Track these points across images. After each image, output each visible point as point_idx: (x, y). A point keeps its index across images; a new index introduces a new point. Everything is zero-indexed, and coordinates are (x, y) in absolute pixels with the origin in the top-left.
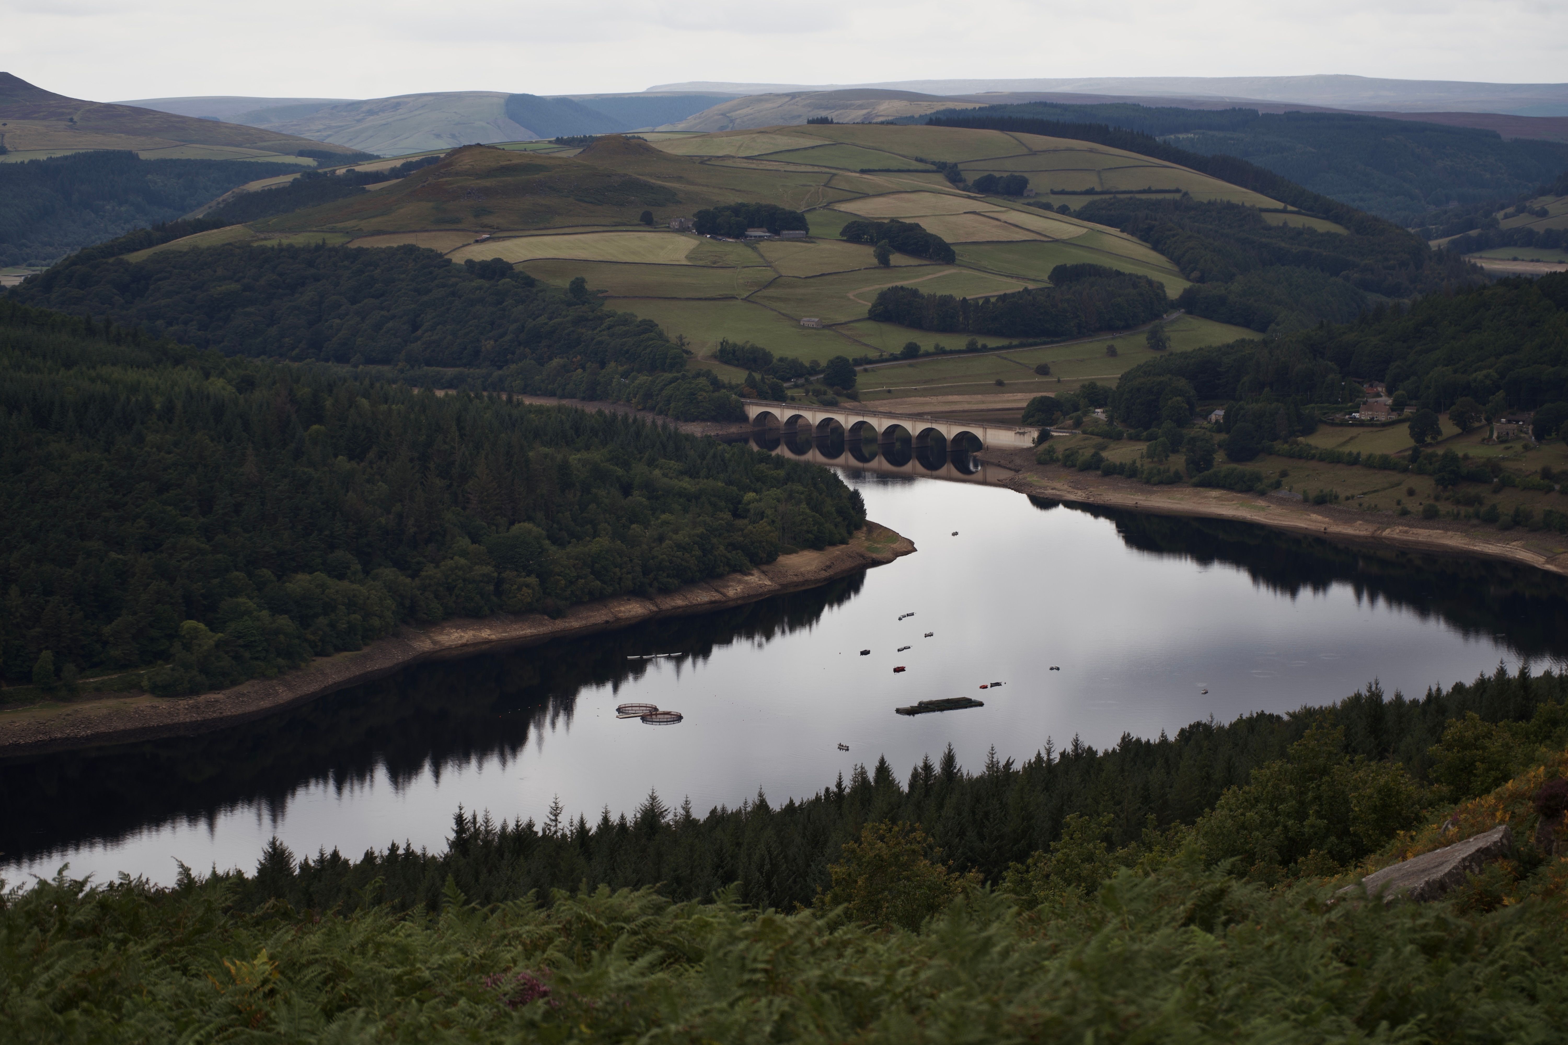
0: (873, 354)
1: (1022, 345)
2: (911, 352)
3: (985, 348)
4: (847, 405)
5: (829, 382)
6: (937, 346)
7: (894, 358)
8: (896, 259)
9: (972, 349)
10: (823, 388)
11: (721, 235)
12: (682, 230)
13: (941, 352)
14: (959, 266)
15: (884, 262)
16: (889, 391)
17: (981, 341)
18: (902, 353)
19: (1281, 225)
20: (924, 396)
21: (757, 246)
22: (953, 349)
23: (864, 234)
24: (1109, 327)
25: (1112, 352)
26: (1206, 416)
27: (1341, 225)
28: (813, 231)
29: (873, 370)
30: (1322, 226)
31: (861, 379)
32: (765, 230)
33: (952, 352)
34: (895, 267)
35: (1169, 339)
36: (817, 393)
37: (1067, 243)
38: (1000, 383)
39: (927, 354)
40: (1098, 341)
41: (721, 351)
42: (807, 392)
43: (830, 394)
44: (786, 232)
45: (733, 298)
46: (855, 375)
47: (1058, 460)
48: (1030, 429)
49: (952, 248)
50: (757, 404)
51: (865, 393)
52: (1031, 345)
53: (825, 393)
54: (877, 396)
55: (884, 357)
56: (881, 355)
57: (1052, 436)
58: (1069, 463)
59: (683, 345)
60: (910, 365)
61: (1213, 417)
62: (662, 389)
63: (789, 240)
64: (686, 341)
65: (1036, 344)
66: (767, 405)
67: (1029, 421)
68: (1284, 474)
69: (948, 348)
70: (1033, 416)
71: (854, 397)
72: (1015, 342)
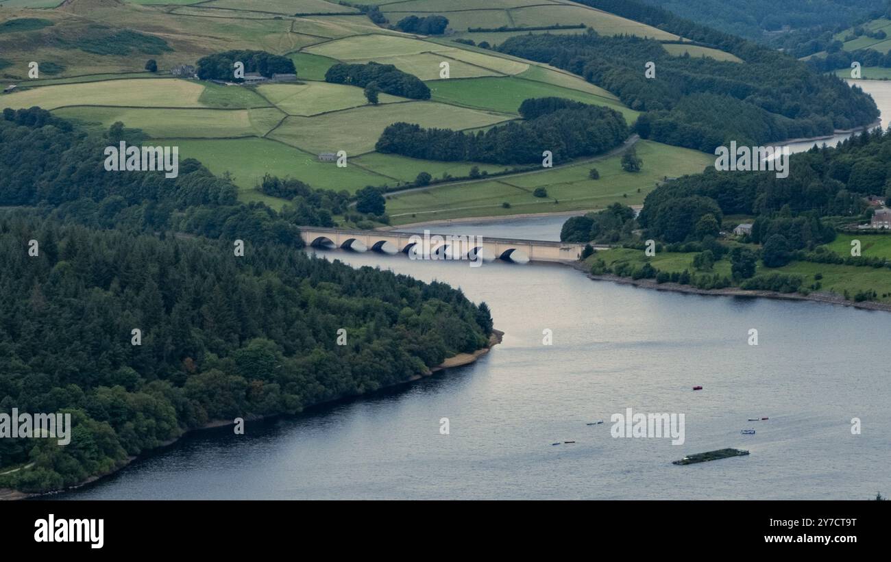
0: (391, 184)
1: (516, 172)
2: (424, 181)
3: (485, 175)
4: (381, 229)
5: (362, 208)
6: (445, 176)
7: (411, 187)
8: (382, 97)
9: (475, 176)
10: (359, 215)
11: (221, 79)
12: (185, 75)
13: (449, 179)
14: (435, 101)
15: (373, 100)
16: (414, 216)
17: (482, 169)
18: (416, 182)
19: (683, 55)
20: (445, 219)
21: (257, 88)
22: (458, 176)
23: (347, 75)
24: (586, 153)
25: (595, 175)
26: (731, 229)
27: (732, 53)
28: (300, 74)
29: (395, 197)
30: (719, 55)
31: (388, 206)
32: (258, 74)
33: (457, 179)
34: (382, 104)
35: (640, 161)
36: (355, 220)
37: (517, 78)
38: (506, 206)
39: (437, 182)
40: (578, 165)
41: (264, 185)
42: (347, 219)
43: (366, 222)
44: (279, 75)
45: (254, 136)
46: (384, 203)
47: (610, 271)
48: (573, 245)
49: (428, 85)
50: (313, 231)
51: (394, 218)
52: (522, 171)
53: (361, 219)
54: (403, 220)
55: (401, 186)
56: (399, 184)
57: (596, 251)
58: (622, 274)
59: (230, 180)
60: (426, 192)
61: (738, 230)
62: (224, 221)
63: (282, 82)
64: (232, 177)
65: (527, 170)
66: (322, 232)
67: (569, 238)
68: (819, 277)
69: (453, 176)
70: (572, 234)
71: (386, 222)
72: (510, 168)
